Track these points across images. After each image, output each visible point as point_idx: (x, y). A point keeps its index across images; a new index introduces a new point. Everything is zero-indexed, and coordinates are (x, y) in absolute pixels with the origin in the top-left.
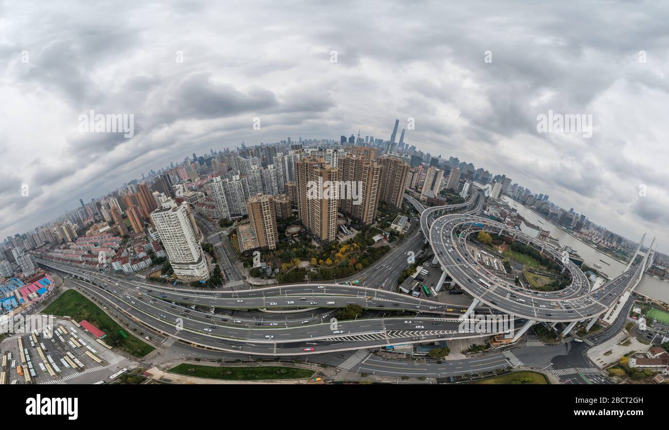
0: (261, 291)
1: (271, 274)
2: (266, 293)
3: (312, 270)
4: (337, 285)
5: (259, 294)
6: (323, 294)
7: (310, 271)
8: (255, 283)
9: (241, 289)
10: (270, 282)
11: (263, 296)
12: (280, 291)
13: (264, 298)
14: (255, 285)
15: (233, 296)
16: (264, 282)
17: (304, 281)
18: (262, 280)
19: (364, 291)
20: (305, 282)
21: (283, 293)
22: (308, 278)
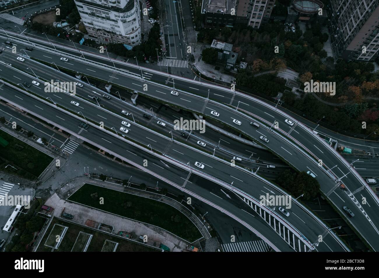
0: (206, 88)
1: (232, 68)
2: (213, 95)
3: (294, 89)
4: (315, 133)
5: (202, 92)
6: (286, 134)
7: (291, 90)
8: (204, 73)
9: (182, 75)
10: (225, 78)
11: (206, 97)
12: (232, 99)
13: (207, 99)
14: (203, 76)
15: (167, 81)
16: (217, 75)
17: (273, 100)
18: (216, 72)
19: (346, 170)
20: (273, 102)
21: (235, 104)
22: (282, 99)
